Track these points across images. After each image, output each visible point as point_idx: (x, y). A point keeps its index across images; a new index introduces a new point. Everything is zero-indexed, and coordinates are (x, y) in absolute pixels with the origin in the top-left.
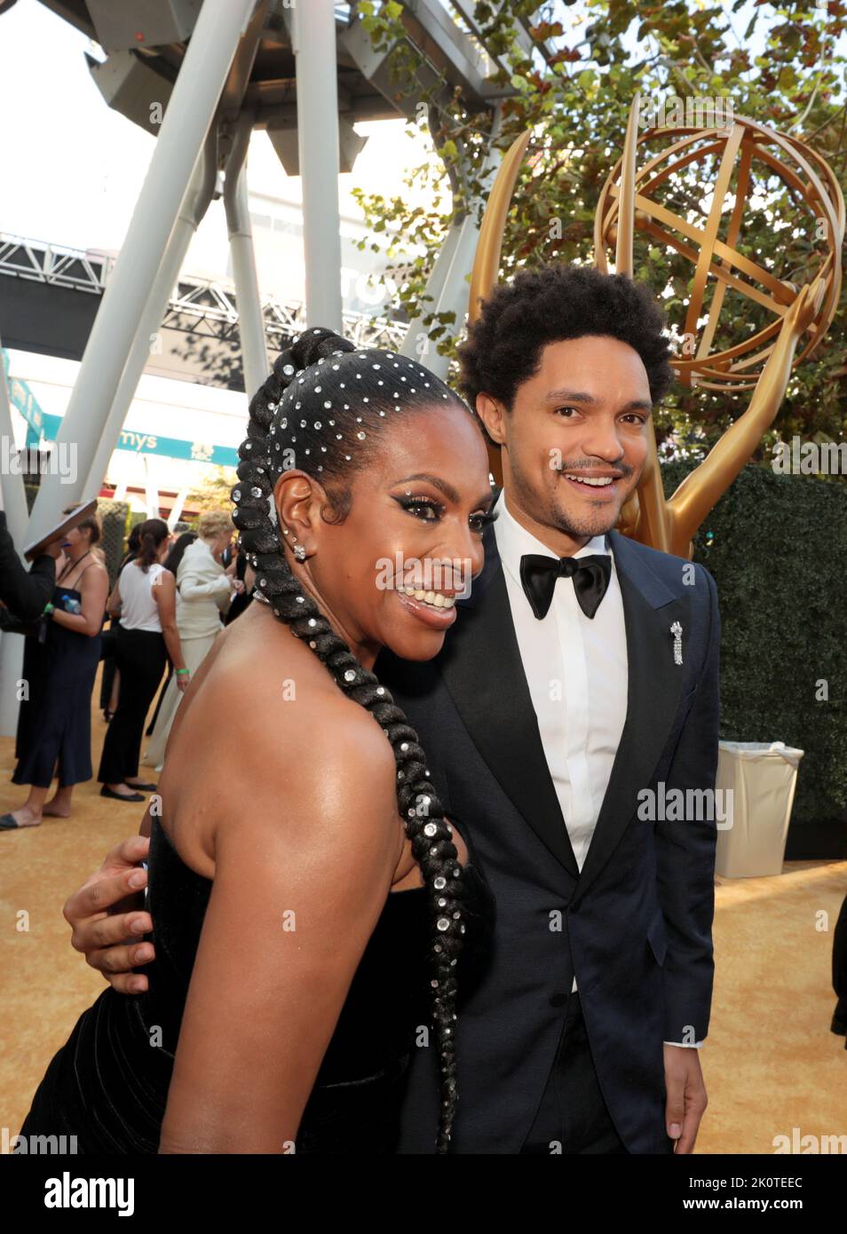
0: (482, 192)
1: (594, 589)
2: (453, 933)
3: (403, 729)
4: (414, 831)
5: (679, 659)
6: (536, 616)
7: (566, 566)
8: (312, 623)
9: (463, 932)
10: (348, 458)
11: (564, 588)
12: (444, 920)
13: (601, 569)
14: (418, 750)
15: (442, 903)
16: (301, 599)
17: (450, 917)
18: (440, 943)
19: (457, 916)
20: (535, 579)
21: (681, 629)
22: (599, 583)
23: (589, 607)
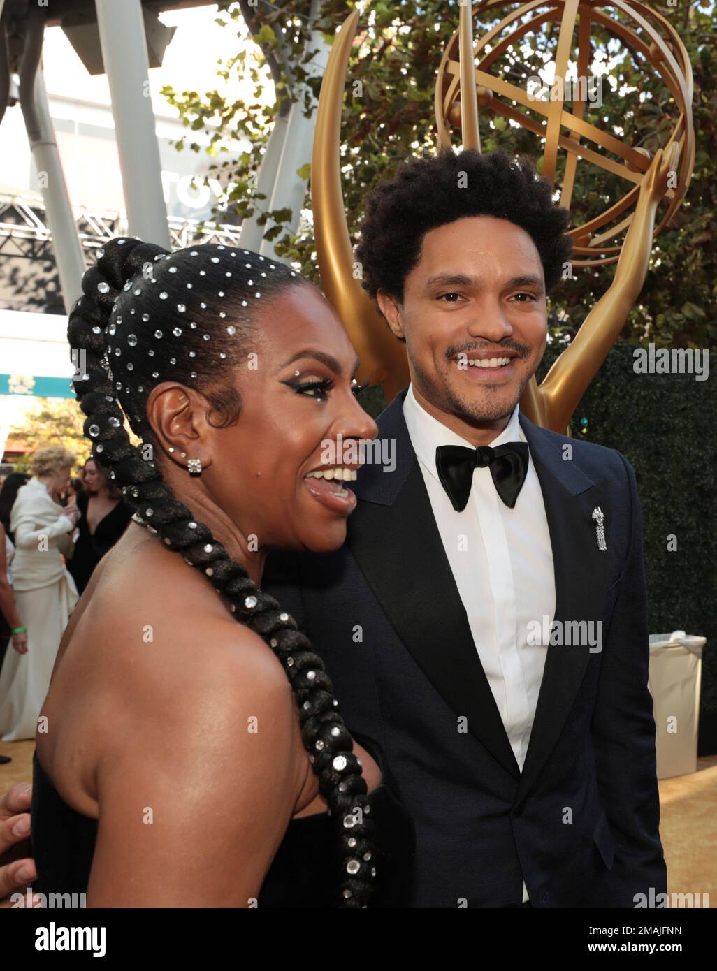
0: (307, 78)
1: (512, 477)
2: (363, 876)
3: (308, 656)
4: (322, 766)
5: (603, 546)
6: (456, 509)
7: (483, 456)
8: (208, 548)
9: (374, 874)
10: (223, 356)
11: (482, 478)
12: (354, 861)
13: (518, 456)
14: (325, 678)
15: (352, 843)
16: (193, 525)
17: (361, 859)
18: (349, 887)
19: (368, 857)
20: (452, 471)
21: (602, 515)
22: (517, 471)
23: (509, 497)
